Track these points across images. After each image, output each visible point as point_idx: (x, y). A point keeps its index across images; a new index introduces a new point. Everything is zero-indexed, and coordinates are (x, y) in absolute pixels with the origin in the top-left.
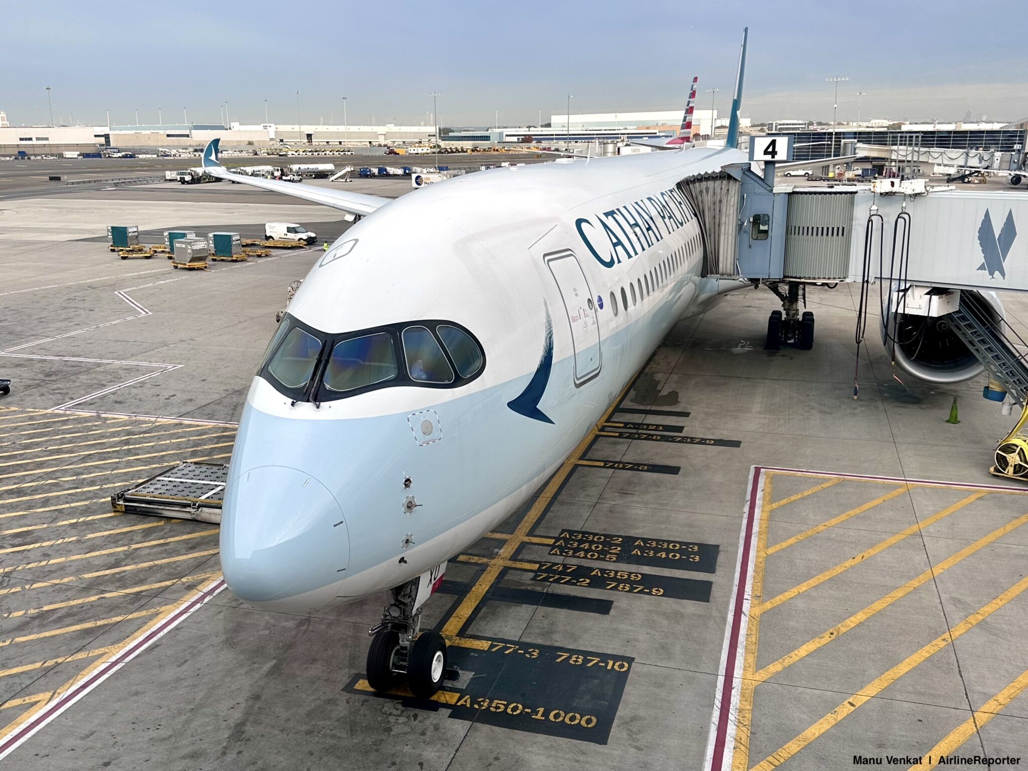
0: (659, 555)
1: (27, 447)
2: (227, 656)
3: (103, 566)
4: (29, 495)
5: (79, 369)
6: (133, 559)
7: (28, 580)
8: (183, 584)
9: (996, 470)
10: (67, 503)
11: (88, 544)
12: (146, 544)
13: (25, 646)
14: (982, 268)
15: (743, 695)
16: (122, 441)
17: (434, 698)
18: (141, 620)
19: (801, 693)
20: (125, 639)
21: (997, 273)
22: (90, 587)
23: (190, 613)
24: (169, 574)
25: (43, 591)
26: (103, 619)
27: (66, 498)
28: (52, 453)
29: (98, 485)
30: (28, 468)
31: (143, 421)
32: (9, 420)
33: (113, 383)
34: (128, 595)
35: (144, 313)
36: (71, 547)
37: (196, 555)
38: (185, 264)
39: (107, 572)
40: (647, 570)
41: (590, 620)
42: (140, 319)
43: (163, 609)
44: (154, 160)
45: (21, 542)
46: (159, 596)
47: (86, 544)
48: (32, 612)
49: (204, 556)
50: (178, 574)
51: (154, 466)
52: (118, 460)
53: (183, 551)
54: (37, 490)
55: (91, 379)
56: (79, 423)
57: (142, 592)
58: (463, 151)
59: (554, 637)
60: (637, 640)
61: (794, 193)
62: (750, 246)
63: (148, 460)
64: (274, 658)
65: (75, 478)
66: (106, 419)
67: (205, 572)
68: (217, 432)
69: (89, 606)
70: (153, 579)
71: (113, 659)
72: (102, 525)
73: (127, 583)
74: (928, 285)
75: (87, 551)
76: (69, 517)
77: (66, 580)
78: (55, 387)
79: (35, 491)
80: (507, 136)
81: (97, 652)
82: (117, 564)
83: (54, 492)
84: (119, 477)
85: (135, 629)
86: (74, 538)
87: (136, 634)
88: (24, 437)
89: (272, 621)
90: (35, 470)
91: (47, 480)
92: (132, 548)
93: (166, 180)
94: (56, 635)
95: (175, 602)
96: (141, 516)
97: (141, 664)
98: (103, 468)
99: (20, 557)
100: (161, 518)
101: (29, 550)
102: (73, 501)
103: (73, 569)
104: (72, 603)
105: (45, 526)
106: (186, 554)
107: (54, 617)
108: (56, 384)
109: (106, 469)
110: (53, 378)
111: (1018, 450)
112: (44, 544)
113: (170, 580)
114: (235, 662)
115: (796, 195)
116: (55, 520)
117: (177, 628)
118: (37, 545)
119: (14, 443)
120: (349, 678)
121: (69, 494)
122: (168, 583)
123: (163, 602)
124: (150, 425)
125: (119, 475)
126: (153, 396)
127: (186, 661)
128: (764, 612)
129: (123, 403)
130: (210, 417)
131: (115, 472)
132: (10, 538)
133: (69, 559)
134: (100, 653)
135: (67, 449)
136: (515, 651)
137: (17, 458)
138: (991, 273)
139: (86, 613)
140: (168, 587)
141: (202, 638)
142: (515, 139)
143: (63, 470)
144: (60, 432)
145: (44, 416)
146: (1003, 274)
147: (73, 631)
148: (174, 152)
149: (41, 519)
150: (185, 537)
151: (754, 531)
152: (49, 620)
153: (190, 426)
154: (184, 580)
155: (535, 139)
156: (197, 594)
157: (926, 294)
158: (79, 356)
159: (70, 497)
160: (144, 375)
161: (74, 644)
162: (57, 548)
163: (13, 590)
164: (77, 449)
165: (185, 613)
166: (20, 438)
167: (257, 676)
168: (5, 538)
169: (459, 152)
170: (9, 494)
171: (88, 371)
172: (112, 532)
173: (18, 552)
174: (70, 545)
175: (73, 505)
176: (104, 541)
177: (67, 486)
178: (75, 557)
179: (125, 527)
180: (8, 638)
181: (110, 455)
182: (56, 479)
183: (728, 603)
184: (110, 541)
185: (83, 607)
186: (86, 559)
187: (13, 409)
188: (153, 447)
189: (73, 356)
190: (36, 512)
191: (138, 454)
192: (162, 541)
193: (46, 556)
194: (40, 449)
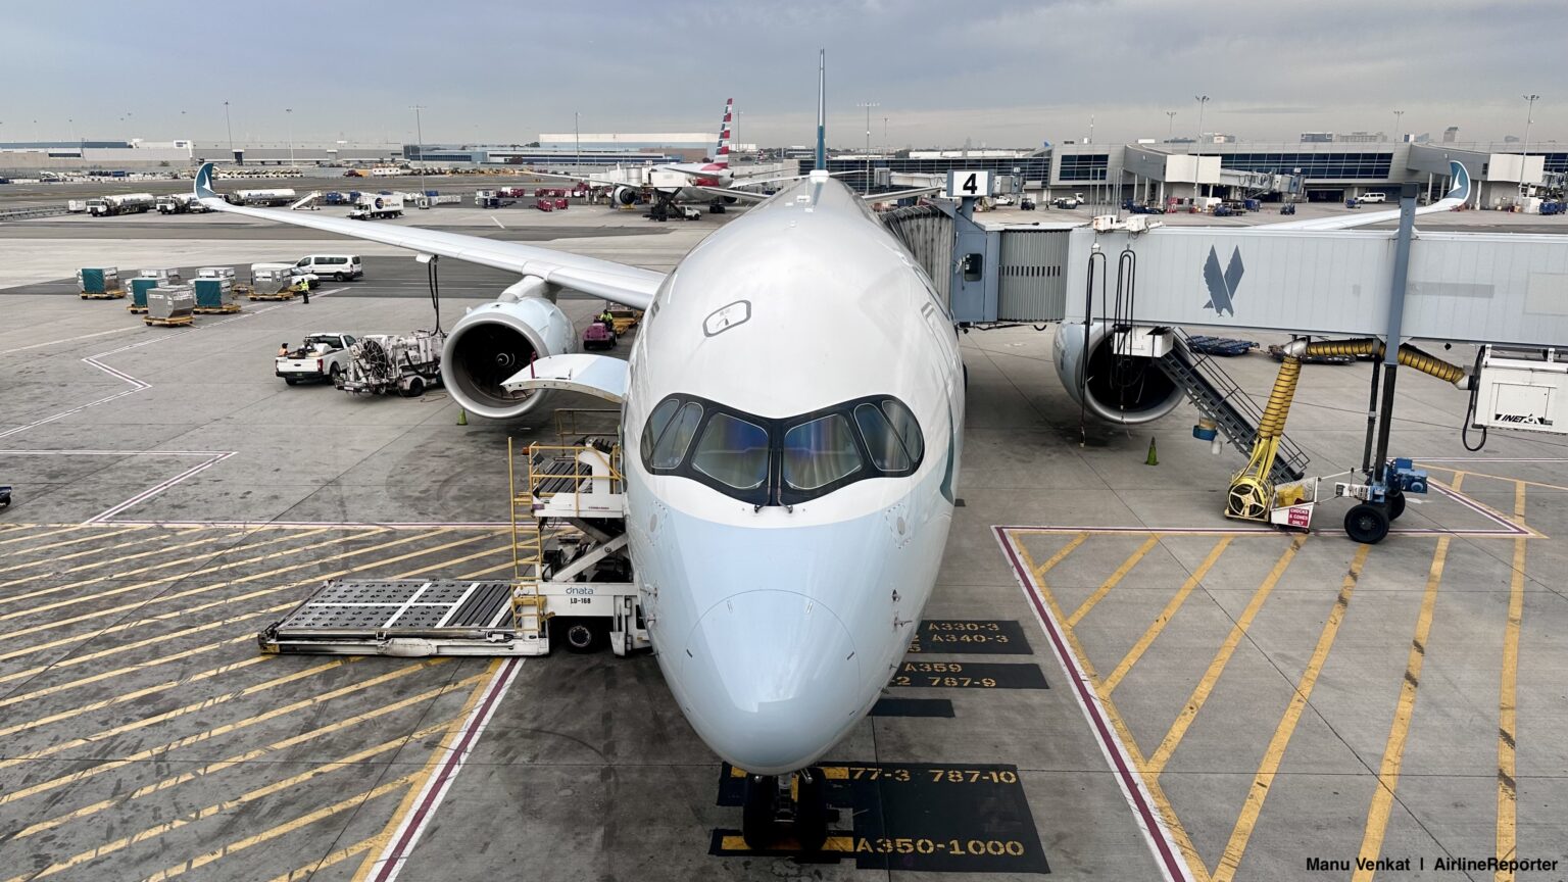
0: (962, 639)
1: (80, 577)
2: (536, 830)
3: (292, 731)
4: (125, 643)
5: (93, 468)
6: (328, 716)
7: (196, 762)
8: (419, 741)
9: (1232, 512)
10: (188, 649)
11: (252, 702)
12: (334, 694)
13: (249, 856)
14: (1209, 305)
15: (1152, 792)
16: (214, 558)
17: (826, 847)
18: (392, 797)
19: (1206, 780)
20: (384, 826)
21: (1225, 311)
22: (292, 761)
23: (453, 779)
24: (391, 731)
25: (226, 775)
26: (337, 802)
27: (182, 642)
28: (124, 582)
29: (218, 621)
30: (100, 606)
31: (227, 529)
32: (32, 542)
33: (154, 482)
34: (352, 765)
35: (140, 386)
36: (230, 709)
37: (411, 701)
38: (164, 320)
39: (304, 737)
40: (961, 658)
41: (937, 726)
42: (138, 394)
43: (411, 778)
44: (35, 185)
45: (152, 710)
46: (395, 761)
47: (249, 703)
48: (229, 806)
49: (422, 702)
50: (402, 729)
51: (280, 588)
52: (224, 584)
53: (391, 698)
54: (132, 636)
55: (118, 478)
56: (138, 538)
57: (369, 759)
58: (441, 173)
59: (913, 751)
60: (1004, 744)
61: (1006, 231)
62: (963, 288)
63: (267, 580)
64: (599, 824)
65: (177, 614)
66: (174, 531)
67: (437, 723)
68: (336, 537)
69: (307, 788)
70: (373, 740)
71: (387, 854)
72: (257, 674)
73: (340, 750)
74: (1151, 324)
75: (257, 712)
76: (202, 669)
77: (251, 756)
78: (72, 492)
79: (130, 637)
80: (491, 155)
81: (358, 848)
82: (310, 726)
83: (159, 635)
84: (240, 607)
85: (391, 809)
86: (228, 697)
87: (396, 817)
88: (68, 565)
89: (566, 776)
90: (112, 608)
91: (140, 621)
92: (318, 701)
93: (69, 212)
94: (284, 834)
95: (422, 768)
96: (305, 658)
97: (428, 857)
98: (210, 597)
99: (163, 731)
100: (335, 657)
101: (171, 720)
102: (195, 646)
103: (250, 740)
104: (282, 785)
105: (175, 684)
106: (397, 702)
107: (266, 809)
108: (72, 488)
109: (216, 598)
110: (63, 480)
111: (1253, 490)
112: (189, 709)
113: (397, 738)
114: (553, 837)
115: (1009, 234)
116: (183, 675)
117: (447, 802)
118: (180, 712)
119: (57, 573)
120: (709, 837)
121: (184, 637)
122: (398, 743)
123: (405, 769)
124: (240, 533)
125: (239, 604)
126: (221, 495)
127: (487, 844)
128: (1112, 693)
129: (184, 507)
130: (317, 517)
131: (231, 600)
132: (132, 706)
133: (238, 726)
134: (362, 849)
135: (143, 576)
136: (881, 776)
137: (74, 593)
138: (1219, 311)
139: (309, 798)
140: (399, 749)
141: (490, 810)
142: (502, 160)
143: (153, 604)
144: (118, 553)
145: (81, 532)
146: (1232, 312)
147: (305, 825)
148: (61, 175)
149: (161, 675)
150: (381, 679)
151: (1042, 602)
152: (261, 814)
153: (296, 532)
154: (416, 736)
155: (525, 160)
156: (444, 753)
157: (1149, 334)
158: (82, 448)
159: (186, 640)
160: (190, 467)
161: (318, 843)
162: (211, 712)
163: (182, 779)
164: (156, 574)
165: (445, 779)
166: (63, 566)
167: (592, 850)
168: (124, 707)
169: (436, 174)
170: (94, 645)
171: (107, 468)
172: (276, 682)
173: (157, 724)
174: (227, 707)
175: (198, 651)
176: (273, 696)
177: (174, 626)
178: (245, 723)
179: (291, 674)
180: (216, 847)
181: (209, 578)
182: (150, 617)
183: (1069, 686)
184: (281, 696)
185: (298, 790)
186: (263, 723)
187: (27, 526)
188: (262, 562)
189: (74, 449)
190: (150, 666)
191: (248, 575)
192: (353, 688)
193: (202, 725)
194: (102, 579)
